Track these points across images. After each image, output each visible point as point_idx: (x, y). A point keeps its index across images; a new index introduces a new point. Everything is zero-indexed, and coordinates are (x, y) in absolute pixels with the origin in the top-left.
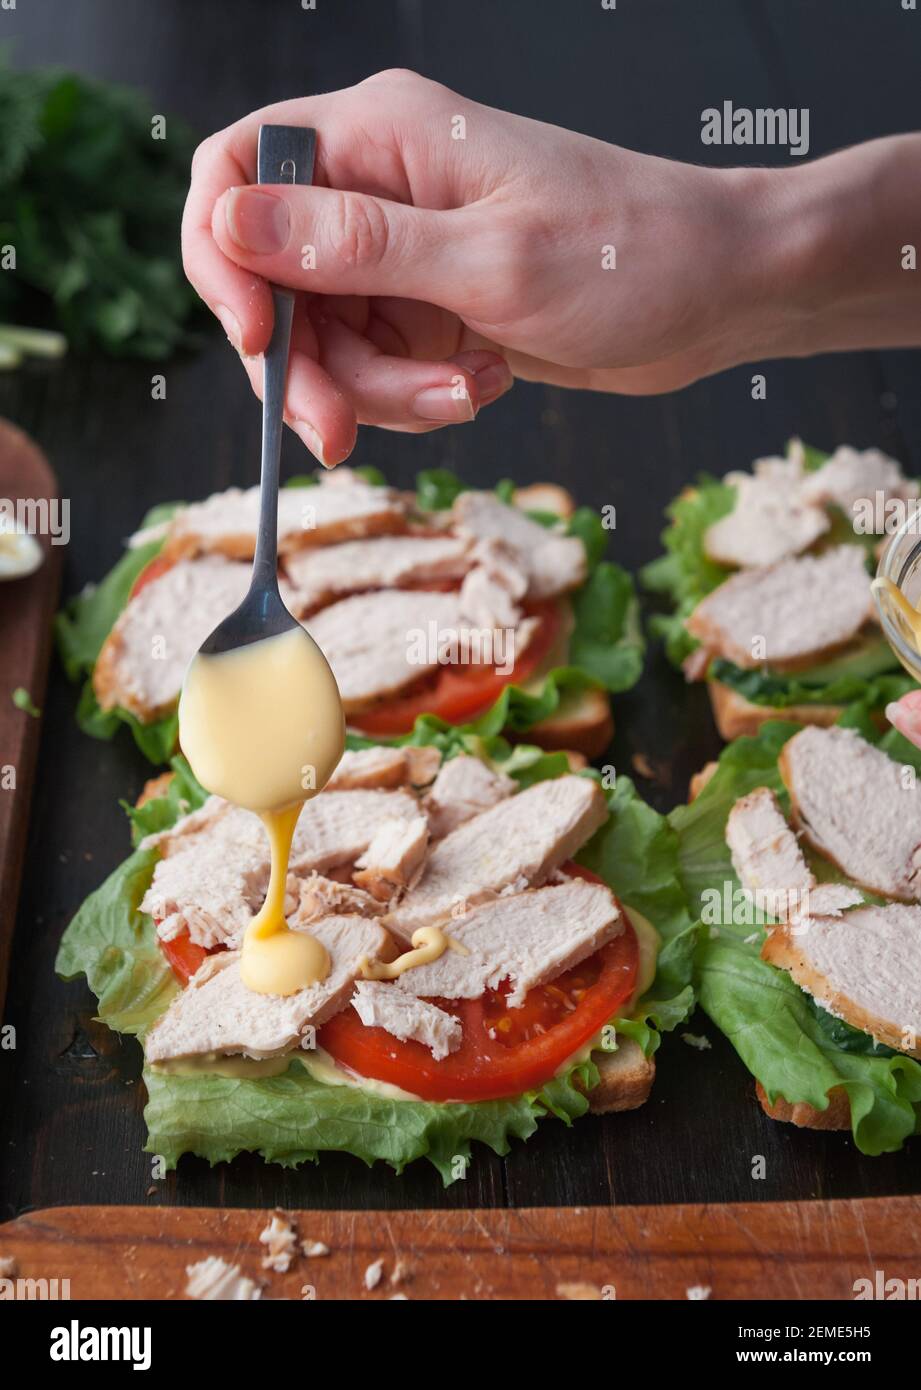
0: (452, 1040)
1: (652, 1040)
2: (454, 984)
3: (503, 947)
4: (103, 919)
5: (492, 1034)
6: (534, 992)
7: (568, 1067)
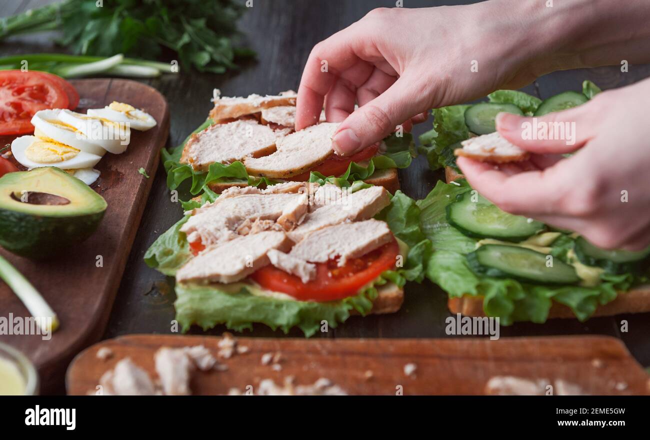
0: (311, 274)
1: (401, 281)
2: (314, 256)
3: (336, 243)
4: (167, 242)
5: (330, 275)
6: (350, 260)
7: (363, 290)
